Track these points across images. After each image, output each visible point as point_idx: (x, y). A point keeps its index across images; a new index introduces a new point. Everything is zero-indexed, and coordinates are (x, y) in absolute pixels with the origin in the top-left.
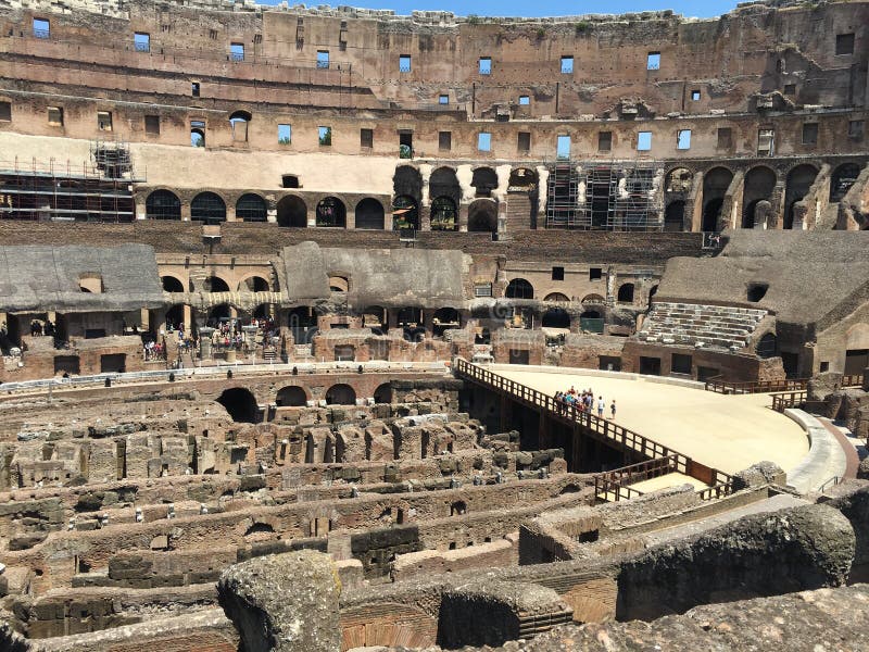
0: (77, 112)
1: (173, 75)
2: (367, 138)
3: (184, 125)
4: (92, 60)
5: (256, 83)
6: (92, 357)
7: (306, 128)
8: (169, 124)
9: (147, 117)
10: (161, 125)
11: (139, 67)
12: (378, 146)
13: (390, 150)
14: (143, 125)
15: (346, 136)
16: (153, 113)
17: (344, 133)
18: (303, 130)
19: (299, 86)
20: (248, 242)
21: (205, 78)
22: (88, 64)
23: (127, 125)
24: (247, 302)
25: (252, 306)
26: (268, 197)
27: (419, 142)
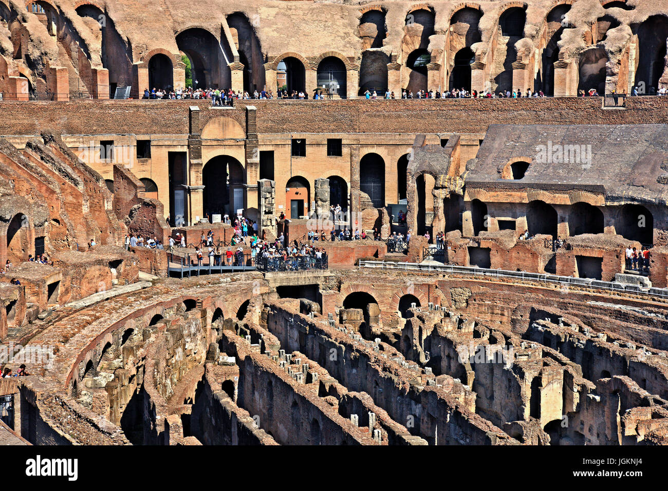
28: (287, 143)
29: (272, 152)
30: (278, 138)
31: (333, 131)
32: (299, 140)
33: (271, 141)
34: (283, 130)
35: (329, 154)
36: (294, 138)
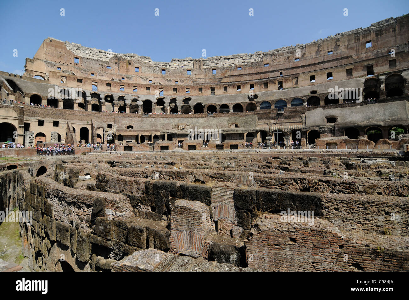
0: (244, 86)
1: (274, 71)
2: (349, 72)
3: (275, 83)
4: (250, 73)
5: (302, 67)
6: (227, 145)
7: (321, 75)
8: (271, 84)
9: (264, 83)
10: (268, 85)
11: (264, 71)
12: (355, 74)
13: (362, 74)
14: (263, 86)
15: (339, 73)
16: (266, 82)
17: (338, 73)
18: (320, 76)
19: (319, 63)
20: (294, 114)
21: (284, 70)
22: (250, 74)
23: (258, 87)
24: (287, 129)
25: (289, 130)
26: (303, 98)
27: (377, 68)
28: (36, 121)
29: (30, 123)
30: (33, 119)
31: (55, 118)
32: (41, 120)
33: (29, 119)
34: (35, 116)
35: (54, 126)
36: (40, 119)
